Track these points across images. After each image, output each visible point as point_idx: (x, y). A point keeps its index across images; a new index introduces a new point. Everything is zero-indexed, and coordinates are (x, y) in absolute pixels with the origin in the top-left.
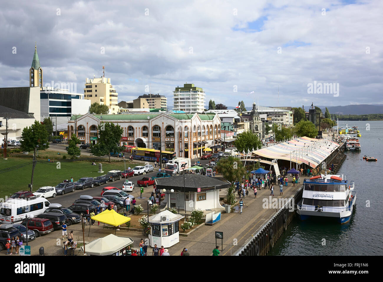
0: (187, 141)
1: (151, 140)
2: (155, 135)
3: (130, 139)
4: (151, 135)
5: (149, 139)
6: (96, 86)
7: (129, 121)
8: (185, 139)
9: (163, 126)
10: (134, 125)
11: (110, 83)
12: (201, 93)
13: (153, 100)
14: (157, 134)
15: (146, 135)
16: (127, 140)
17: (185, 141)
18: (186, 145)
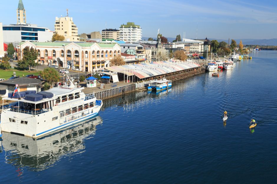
0: (87, 60)
1: (65, 59)
2: (68, 56)
3: (54, 58)
4: (66, 56)
5: (64, 59)
6: (62, 23)
7: (53, 46)
8: (86, 59)
9: (73, 50)
10: (56, 49)
11: (72, 20)
12: (138, 29)
13: (112, 33)
14: (70, 55)
15: (63, 56)
16: (52, 59)
17: (86, 60)
18: (87, 63)
